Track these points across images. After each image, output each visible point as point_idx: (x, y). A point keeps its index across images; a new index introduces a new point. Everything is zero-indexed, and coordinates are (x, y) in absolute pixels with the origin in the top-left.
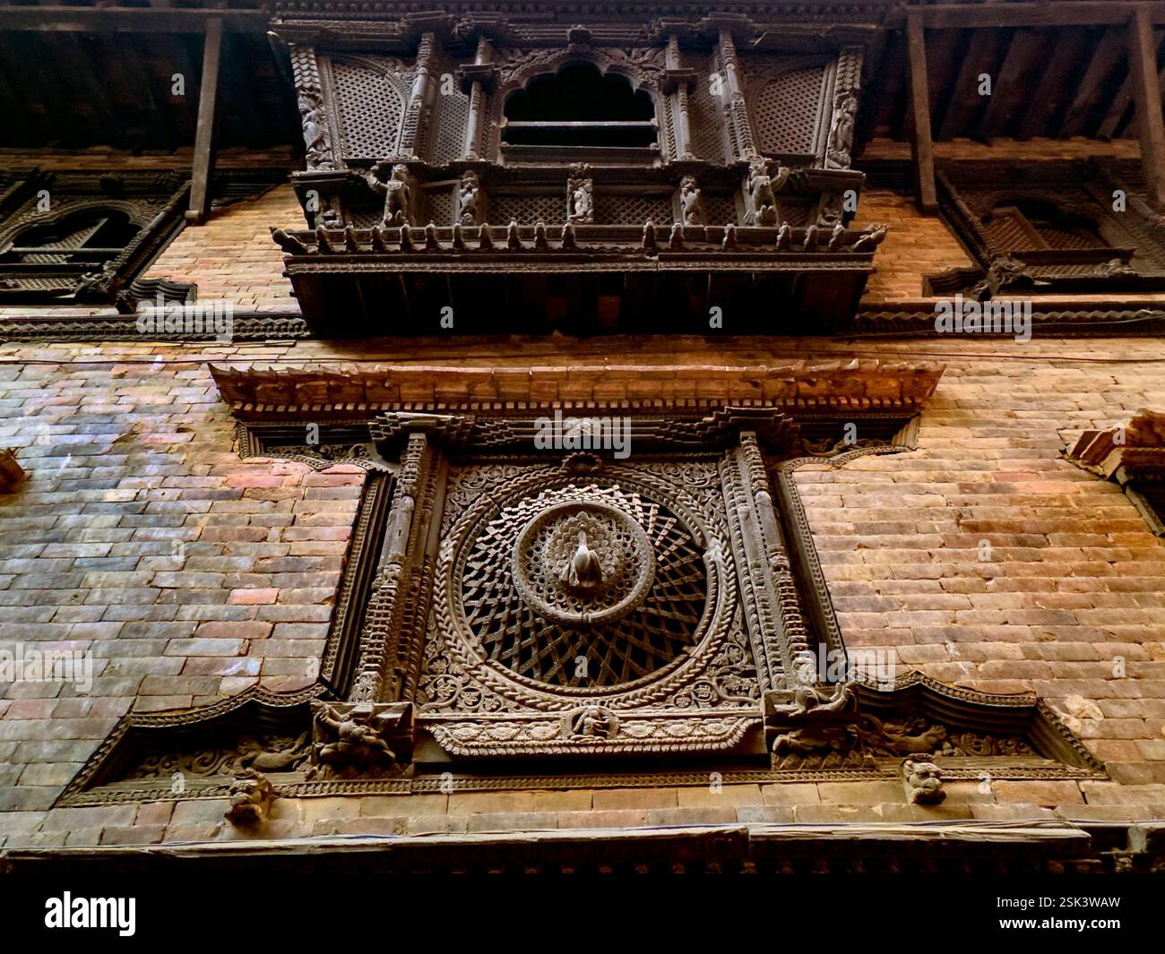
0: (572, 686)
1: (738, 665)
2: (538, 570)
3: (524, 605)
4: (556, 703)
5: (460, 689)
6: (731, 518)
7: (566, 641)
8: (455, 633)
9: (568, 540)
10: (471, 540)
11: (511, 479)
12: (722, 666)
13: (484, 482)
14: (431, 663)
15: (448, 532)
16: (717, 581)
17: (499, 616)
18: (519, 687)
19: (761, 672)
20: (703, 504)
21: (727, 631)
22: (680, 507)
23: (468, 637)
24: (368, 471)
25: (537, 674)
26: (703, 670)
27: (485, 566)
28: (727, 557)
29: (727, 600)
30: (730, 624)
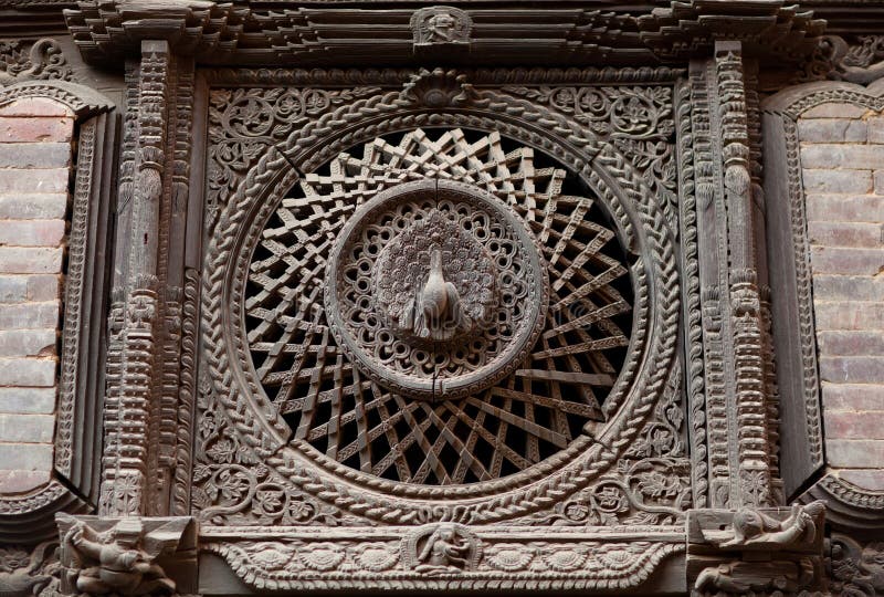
0: (417, 481)
1: (664, 458)
2: (365, 304)
3: (345, 360)
4: (393, 509)
5: (254, 487)
6: (685, 202)
7: (409, 418)
8: (240, 397)
9: (412, 257)
10: (255, 234)
11: (317, 117)
12: (640, 458)
13: (269, 123)
14: (209, 446)
15: (217, 220)
16: (647, 316)
17: (306, 373)
18: (340, 484)
19: (697, 470)
20: (642, 170)
21: (654, 402)
22: (602, 175)
23: (260, 404)
24: (77, 113)
25: (366, 463)
26: (613, 463)
27: (281, 286)
28: (670, 274)
29: (661, 351)
30: (660, 390)
